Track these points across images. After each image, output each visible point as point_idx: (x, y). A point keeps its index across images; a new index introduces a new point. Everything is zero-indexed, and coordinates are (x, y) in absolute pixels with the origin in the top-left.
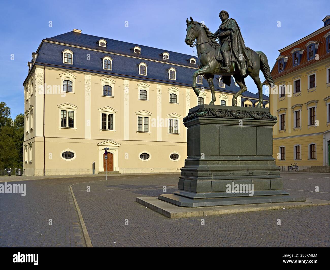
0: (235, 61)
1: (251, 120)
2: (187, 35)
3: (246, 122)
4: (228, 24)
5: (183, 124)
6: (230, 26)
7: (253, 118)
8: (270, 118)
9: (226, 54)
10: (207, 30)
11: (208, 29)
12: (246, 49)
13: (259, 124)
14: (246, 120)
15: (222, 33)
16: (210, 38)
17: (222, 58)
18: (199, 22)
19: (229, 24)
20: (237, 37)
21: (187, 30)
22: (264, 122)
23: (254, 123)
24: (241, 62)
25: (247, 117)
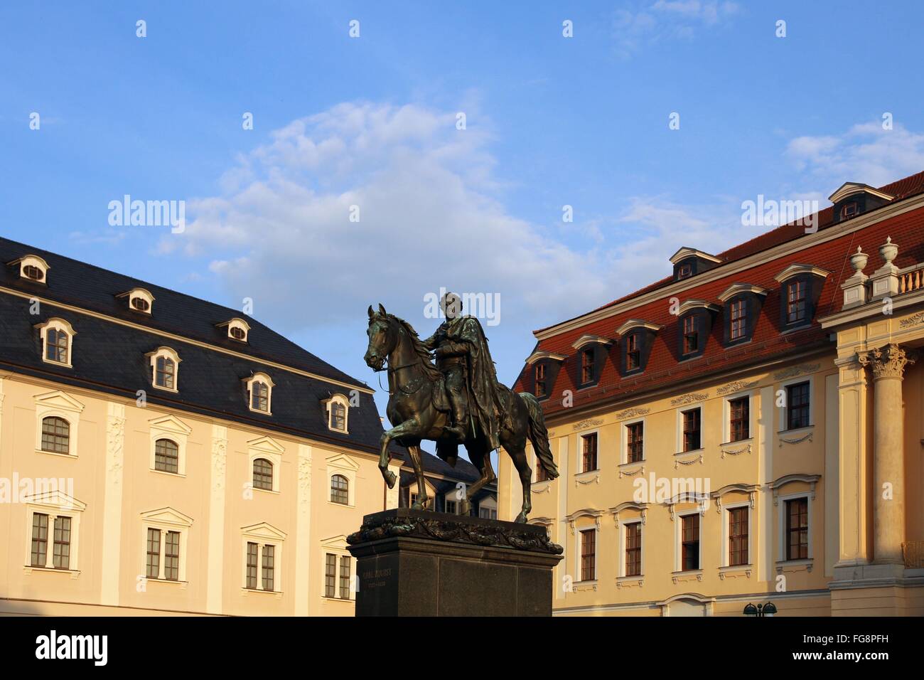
0: (476, 414)
1: (508, 551)
2: (369, 346)
3: (496, 554)
4: (462, 328)
5: (347, 548)
6: (467, 334)
7: (512, 545)
8: (547, 547)
9: (457, 400)
10: (414, 337)
11: (416, 335)
12: (500, 388)
13: (525, 559)
14: (497, 550)
15: (448, 348)
16: (421, 356)
17: (446, 406)
18: (396, 316)
19: (465, 328)
20: (482, 360)
21: (371, 335)
22: (534, 556)
23: (512, 558)
24: (489, 419)
25: (500, 543)
